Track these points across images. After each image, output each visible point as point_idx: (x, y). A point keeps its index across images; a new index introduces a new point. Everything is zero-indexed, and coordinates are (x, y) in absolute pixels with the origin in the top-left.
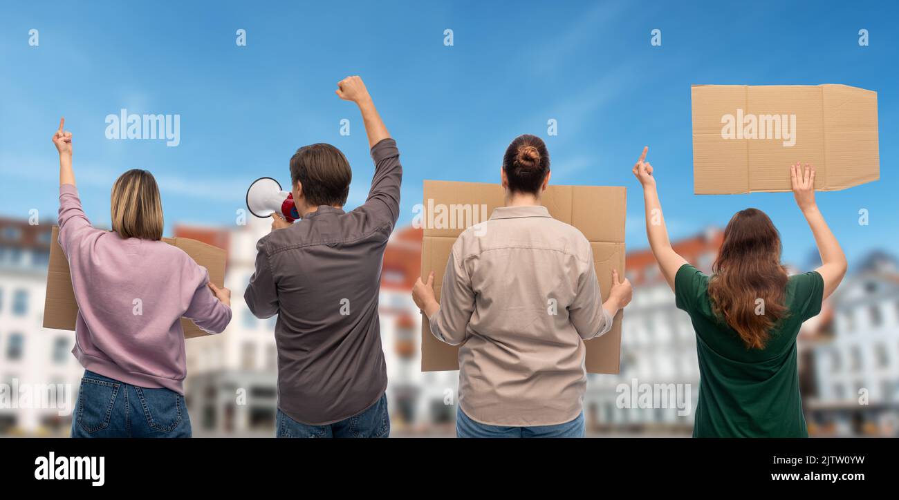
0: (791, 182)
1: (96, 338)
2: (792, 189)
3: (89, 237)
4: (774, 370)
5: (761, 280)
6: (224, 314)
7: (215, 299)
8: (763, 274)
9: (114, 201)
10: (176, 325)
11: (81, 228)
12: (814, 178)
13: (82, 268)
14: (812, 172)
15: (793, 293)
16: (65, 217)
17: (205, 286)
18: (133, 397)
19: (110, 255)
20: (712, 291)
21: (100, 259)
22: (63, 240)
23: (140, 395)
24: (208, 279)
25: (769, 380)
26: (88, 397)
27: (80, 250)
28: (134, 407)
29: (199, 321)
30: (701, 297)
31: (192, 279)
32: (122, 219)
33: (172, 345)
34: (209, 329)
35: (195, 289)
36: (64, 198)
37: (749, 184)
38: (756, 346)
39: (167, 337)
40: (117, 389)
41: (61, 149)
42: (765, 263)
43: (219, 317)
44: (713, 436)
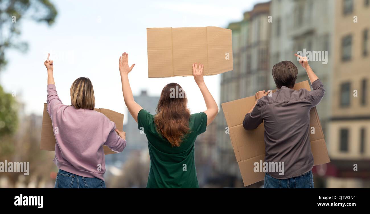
0: (193, 71)
1: (64, 155)
2: (193, 75)
3: (61, 108)
4: (184, 157)
5: (178, 115)
6: (123, 144)
7: (119, 137)
8: (179, 112)
9: (72, 92)
10: (100, 149)
11: (57, 104)
12: (203, 70)
13: (58, 122)
14: (202, 67)
15: (193, 122)
16: (50, 99)
17: (114, 131)
18: (81, 182)
19: (71, 117)
20: (156, 121)
21: (66, 119)
22: (49, 110)
23: (84, 181)
24: (115, 127)
25: (182, 162)
26: (61, 181)
27: (57, 114)
28: (81, 186)
29: (111, 147)
30: (150, 125)
31: (108, 127)
32: (76, 100)
33: (99, 158)
34: (116, 150)
35: (109, 132)
36: (50, 90)
37: (173, 73)
38: (176, 145)
39: (97, 154)
40: (73, 178)
41: (48, 68)
42: (180, 107)
43: (120, 145)
44: (157, 188)
